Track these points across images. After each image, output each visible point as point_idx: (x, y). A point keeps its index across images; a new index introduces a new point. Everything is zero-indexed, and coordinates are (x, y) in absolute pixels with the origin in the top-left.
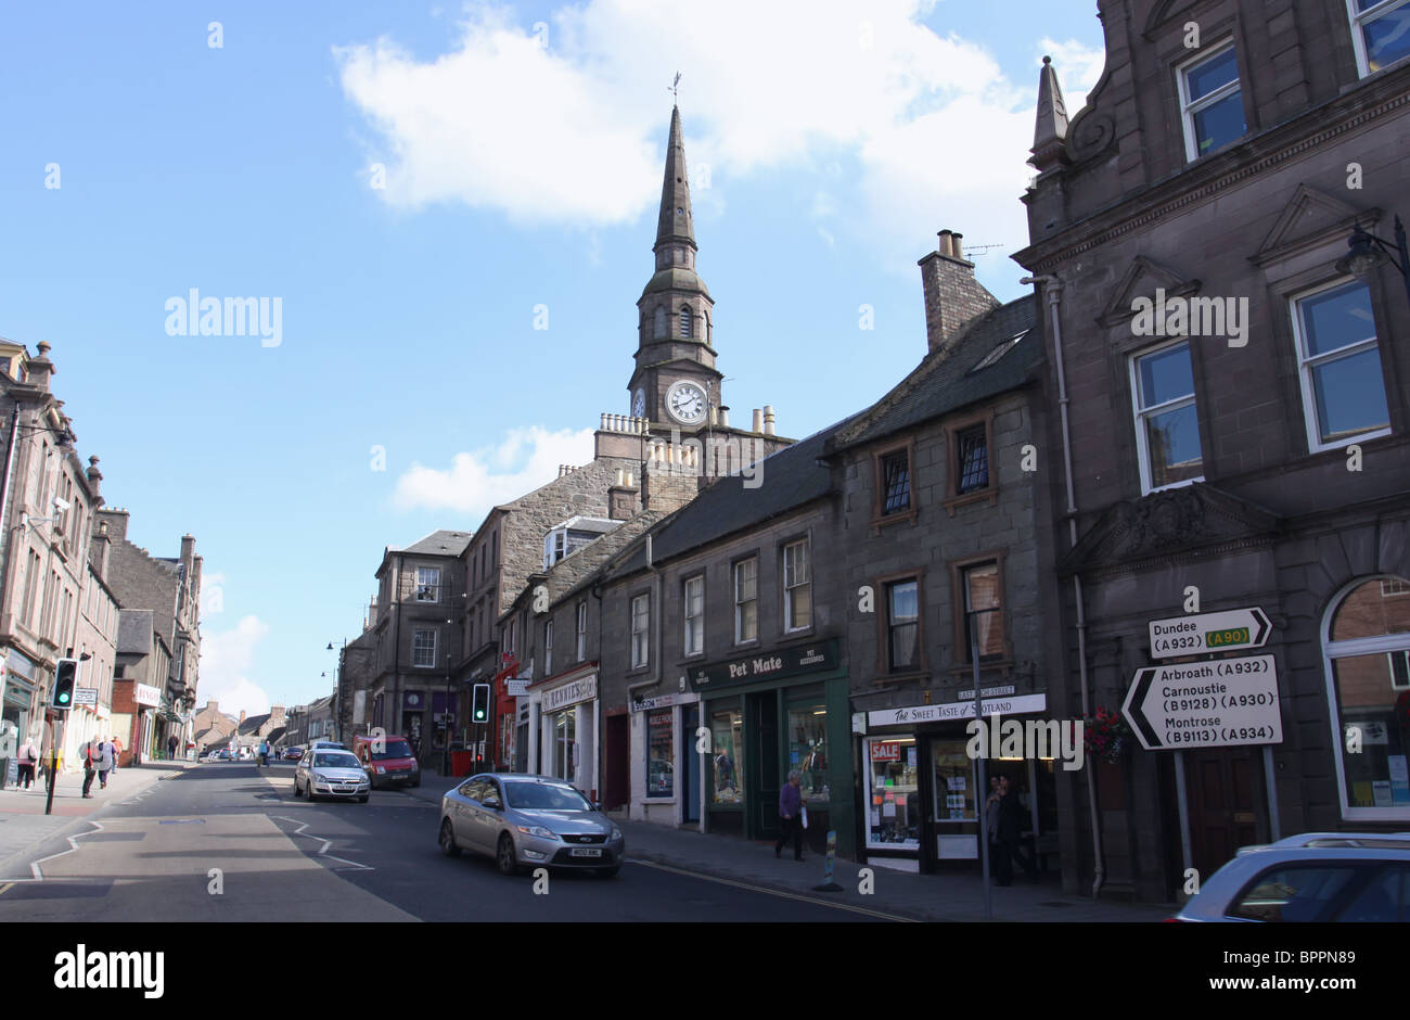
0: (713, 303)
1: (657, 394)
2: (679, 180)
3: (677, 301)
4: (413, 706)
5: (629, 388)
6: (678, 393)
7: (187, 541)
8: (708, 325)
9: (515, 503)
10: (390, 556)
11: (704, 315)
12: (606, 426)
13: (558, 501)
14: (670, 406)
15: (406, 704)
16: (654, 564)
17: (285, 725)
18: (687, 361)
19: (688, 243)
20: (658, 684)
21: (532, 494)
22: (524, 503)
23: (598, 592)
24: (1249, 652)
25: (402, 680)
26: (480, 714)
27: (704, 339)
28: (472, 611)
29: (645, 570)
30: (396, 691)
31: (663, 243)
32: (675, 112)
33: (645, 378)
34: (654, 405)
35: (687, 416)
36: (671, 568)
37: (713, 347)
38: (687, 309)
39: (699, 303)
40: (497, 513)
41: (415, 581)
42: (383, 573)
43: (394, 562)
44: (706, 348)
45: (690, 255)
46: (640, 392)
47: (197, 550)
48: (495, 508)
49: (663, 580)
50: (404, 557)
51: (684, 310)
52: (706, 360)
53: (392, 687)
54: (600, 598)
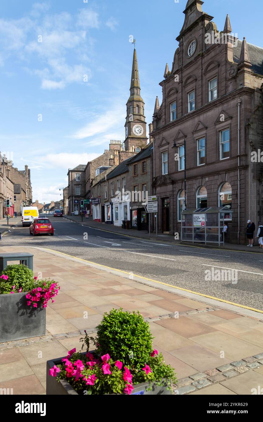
0: (144, 104)
1: (131, 129)
2: (136, 70)
3: (135, 103)
4: (76, 203)
5: (125, 126)
6: (136, 128)
7: (26, 166)
8: (143, 110)
9: (92, 161)
10: (69, 171)
11: (142, 107)
12: (112, 142)
13: (102, 160)
14: (134, 131)
15: (75, 202)
16: (107, 180)
17: (54, 206)
18: (138, 120)
19: (138, 88)
20: (108, 201)
21: (96, 159)
22: (95, 161)
23: (100, 184)
24: (155, 201)
25: (73, 197)
26: (82, 206)
27: (142, 114)
28: (87, 183)
29: (105, 181)
30: (72, 200)
31: (132, 89)
32: (135, 50)
33: (128, 124)
34: (130, 131)
35: (138, 134)
36: (109, 181)
37: (145, 115)
38: (138, 106)
39: (140, 104)
40: (89, 163)
41: (75, 175)
42: (68, 174)
43: (70, 172)
44: (142, 116)
45: (139, 91)
46: (127, 128)
47: (29, 168)
48: (88, 162)
49: (108, 183)
50: (72, 171)
51: (137, 106)
52: (142, 119)
53: (71, 199)
54: (100, 185)
